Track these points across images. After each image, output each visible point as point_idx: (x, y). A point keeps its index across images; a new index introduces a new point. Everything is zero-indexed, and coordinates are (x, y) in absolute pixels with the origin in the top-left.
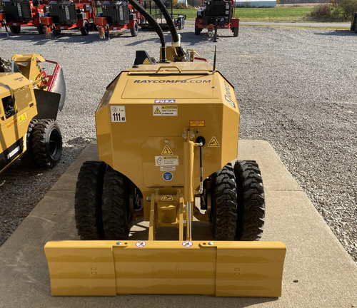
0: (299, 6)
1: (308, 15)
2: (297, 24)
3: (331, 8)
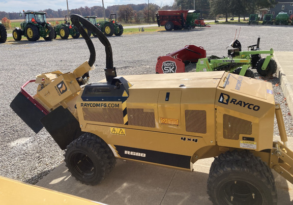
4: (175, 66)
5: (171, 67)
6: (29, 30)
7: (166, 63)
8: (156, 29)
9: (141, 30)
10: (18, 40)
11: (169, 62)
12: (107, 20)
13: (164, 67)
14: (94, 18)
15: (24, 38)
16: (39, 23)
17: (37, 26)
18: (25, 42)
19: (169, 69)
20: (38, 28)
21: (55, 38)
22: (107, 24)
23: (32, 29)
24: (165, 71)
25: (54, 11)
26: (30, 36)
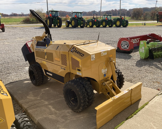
0: (12, 18)
1: (22, 21)
2: (19, 25)
3: (30, 18)
4: (128, 44)
5: (126, 45)
6: (73, 22)
7: (124, 42)
8: (156, 24)
9: (143, 24)
10: (68, 27)
11: (125, 42)
12: (119, 17)
13: (122, 44)
14: (111, 16)
15: (70, 26)
16: (78, 18)
17: (77, 19)
18: (70, 28)
19: (125, 46)
20: (77, 21)
21: (86, 27)
22: (118, 19)
23: (74, 21)
24: (122, 47)
25: (96, 12)
26: (73, 24)
